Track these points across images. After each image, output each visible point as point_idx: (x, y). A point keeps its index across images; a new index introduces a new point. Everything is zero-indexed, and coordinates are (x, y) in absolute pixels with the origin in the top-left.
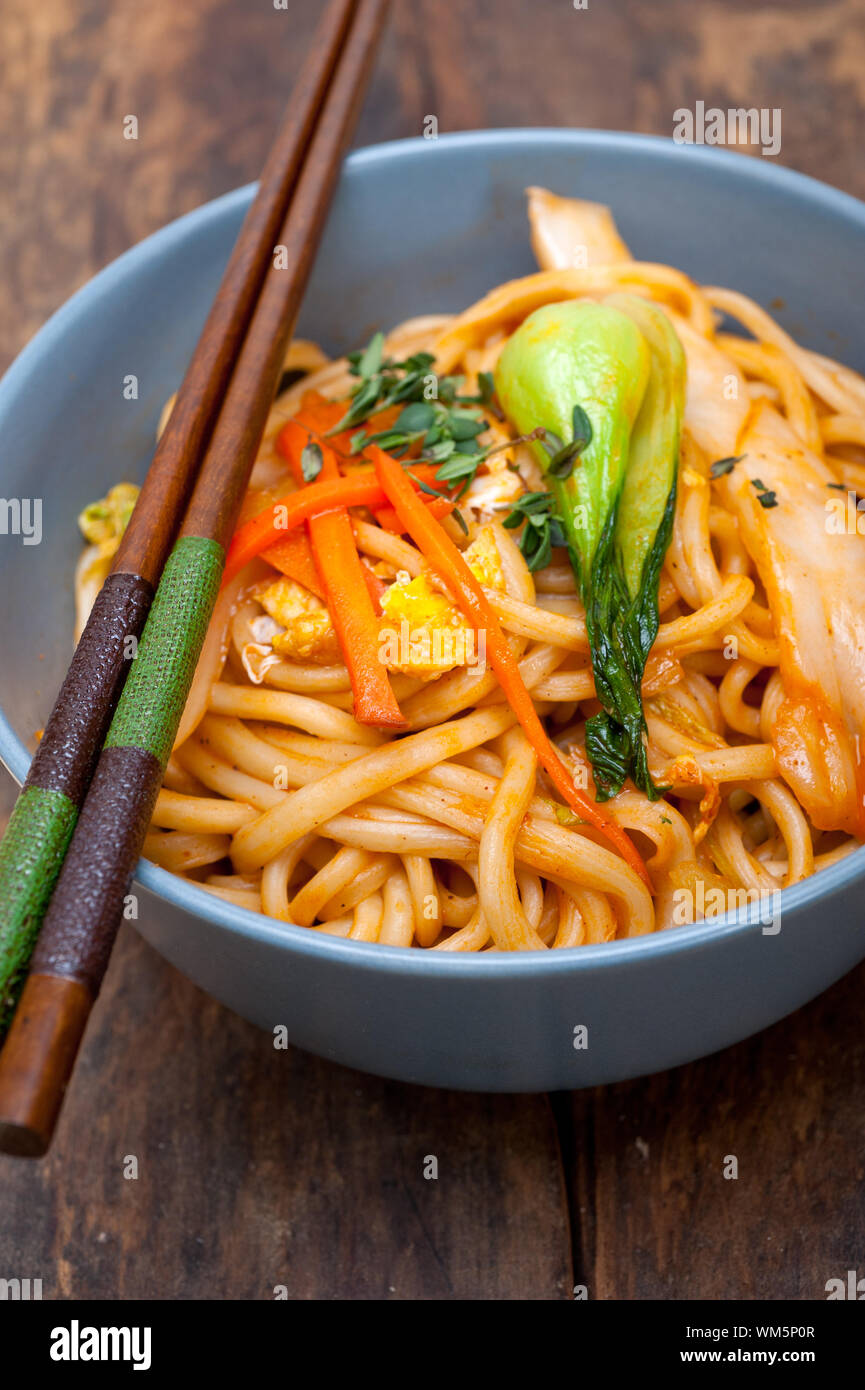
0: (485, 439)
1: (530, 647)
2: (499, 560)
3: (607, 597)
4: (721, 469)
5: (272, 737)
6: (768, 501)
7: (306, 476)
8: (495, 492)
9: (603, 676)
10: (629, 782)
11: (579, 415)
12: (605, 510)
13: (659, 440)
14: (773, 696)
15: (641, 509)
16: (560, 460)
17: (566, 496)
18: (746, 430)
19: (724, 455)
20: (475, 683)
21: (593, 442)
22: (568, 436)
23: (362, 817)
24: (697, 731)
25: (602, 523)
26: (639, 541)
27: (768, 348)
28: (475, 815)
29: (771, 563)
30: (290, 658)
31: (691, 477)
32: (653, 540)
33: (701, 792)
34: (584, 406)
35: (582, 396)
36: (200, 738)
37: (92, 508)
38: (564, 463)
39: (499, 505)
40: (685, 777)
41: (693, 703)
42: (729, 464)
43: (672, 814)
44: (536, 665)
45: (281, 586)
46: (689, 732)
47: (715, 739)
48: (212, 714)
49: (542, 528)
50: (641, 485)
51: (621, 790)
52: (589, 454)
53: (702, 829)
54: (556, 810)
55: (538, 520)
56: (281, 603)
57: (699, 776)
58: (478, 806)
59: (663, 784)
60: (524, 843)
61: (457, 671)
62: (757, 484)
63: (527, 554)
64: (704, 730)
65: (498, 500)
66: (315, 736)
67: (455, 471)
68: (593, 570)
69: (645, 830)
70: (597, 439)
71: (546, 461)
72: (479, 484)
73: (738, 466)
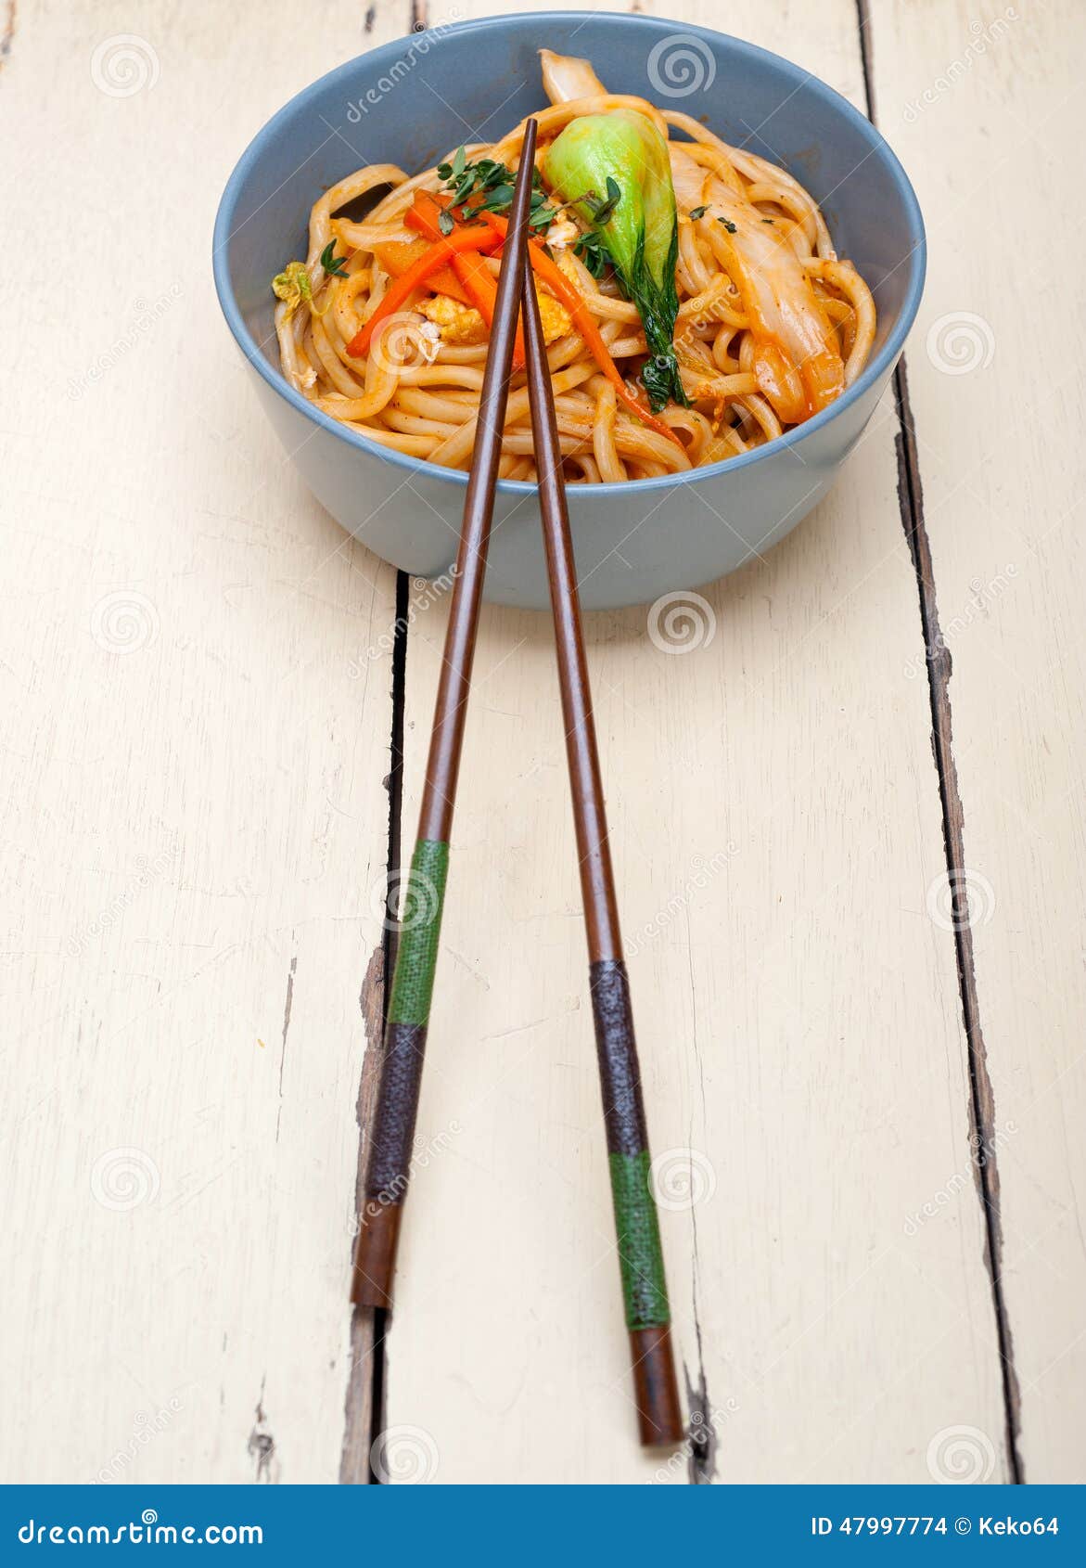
0: (546, 205)
1: (602, 322)
2: (576, 272)
3: (646, 289)
4: (696, 215)
5: (443, 395)
6: (731, 229)
7: (444, 232)
8: (563, 234)
9: (651, 335)
10: (671, 400)
11: (610, 182)
12: (635, 239)
13: (657, 198)
14: (746, 349)
15: (655, 239)
16: (603, 211)
17: (607, 235)
18: (704, 192)
19: (697, 207)
20: (572, 347)
21: (621, 200)
22: (605, 198)
23: (512, 434)
24: (705, 370)
25: (635, 246)
26: (657, 256)
27: (705, 145)
28: (583, 423)
29: (738, 264)
30: (452, 342)
31: (682, 219)
32: (666, 256)
33: (713, 402)
34: (613, 177)
35: (611, 171)
36: (393, 404)
37: (277, 277)
38: (606, 212)
39: (569, 242)
40: (706, 393)
41: (700, 355)
42: (701, 211)
43: (699, 416)
44: (606, 333)
45: (438, 300)
46: (702, 371)
47: (715, 373)
48: (401, 387)
49: (596, 253)
50: (652, 225)
51: (667, 406)
52: (620, 206)
53: (716, 426)
54: (631, 418)
55: (595, 248)
56: (439, 311)
57: (713, 391)
58: (584, 418)
59: (692, 399)
60: (617, 436)
61: (560, 339)
62: (721, 220)
63: (592, 269)
64: (710, 369)
65: (565, 240)
66: (472, 391)
67: (540, 220)
68: (633, 275)
69: (685, 426)
70: (623, 197)
71: (592, 215)
72: (552, 231)
73: (705, 212)
